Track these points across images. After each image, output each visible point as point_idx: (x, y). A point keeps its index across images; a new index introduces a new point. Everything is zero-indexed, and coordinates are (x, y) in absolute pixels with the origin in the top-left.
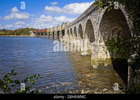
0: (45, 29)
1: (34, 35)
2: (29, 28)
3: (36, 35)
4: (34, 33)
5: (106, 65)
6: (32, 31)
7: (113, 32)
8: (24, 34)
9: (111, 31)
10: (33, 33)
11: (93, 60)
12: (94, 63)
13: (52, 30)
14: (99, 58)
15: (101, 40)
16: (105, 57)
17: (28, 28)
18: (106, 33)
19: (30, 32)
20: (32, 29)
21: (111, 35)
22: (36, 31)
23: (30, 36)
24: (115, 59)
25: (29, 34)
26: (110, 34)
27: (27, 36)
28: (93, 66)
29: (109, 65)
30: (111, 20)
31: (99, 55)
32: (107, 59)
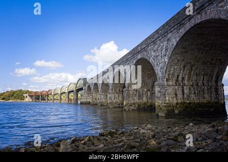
0: (48, 90)
1: (31, 100)
2: (23, 90)
3: (33, 100)
4: (31, 96)
5: (176, 112)
6: (27, 95)
7: (184, 67)
8: (15, 98)
9: (182, 65)
10: (28, 97)
11: (159, 106)
12: (161, 109)
13: (60, 90)
14: (167, 102)
15: (169, 77)
16: (175, 101)
17: (21, 90)
18: (175, 67)
19: (25, 95)
20: (27, 92)
21: (181, 72)
22: (33, 94)
23: (25, 101)
24: (188, 103)
25: (22, 98)
26: (180, 70)
27: (19, 101)
28: (159, 114)
29: (180, 112)
30: (185, 50)
31: (167, 98)
32: (177, 104)
